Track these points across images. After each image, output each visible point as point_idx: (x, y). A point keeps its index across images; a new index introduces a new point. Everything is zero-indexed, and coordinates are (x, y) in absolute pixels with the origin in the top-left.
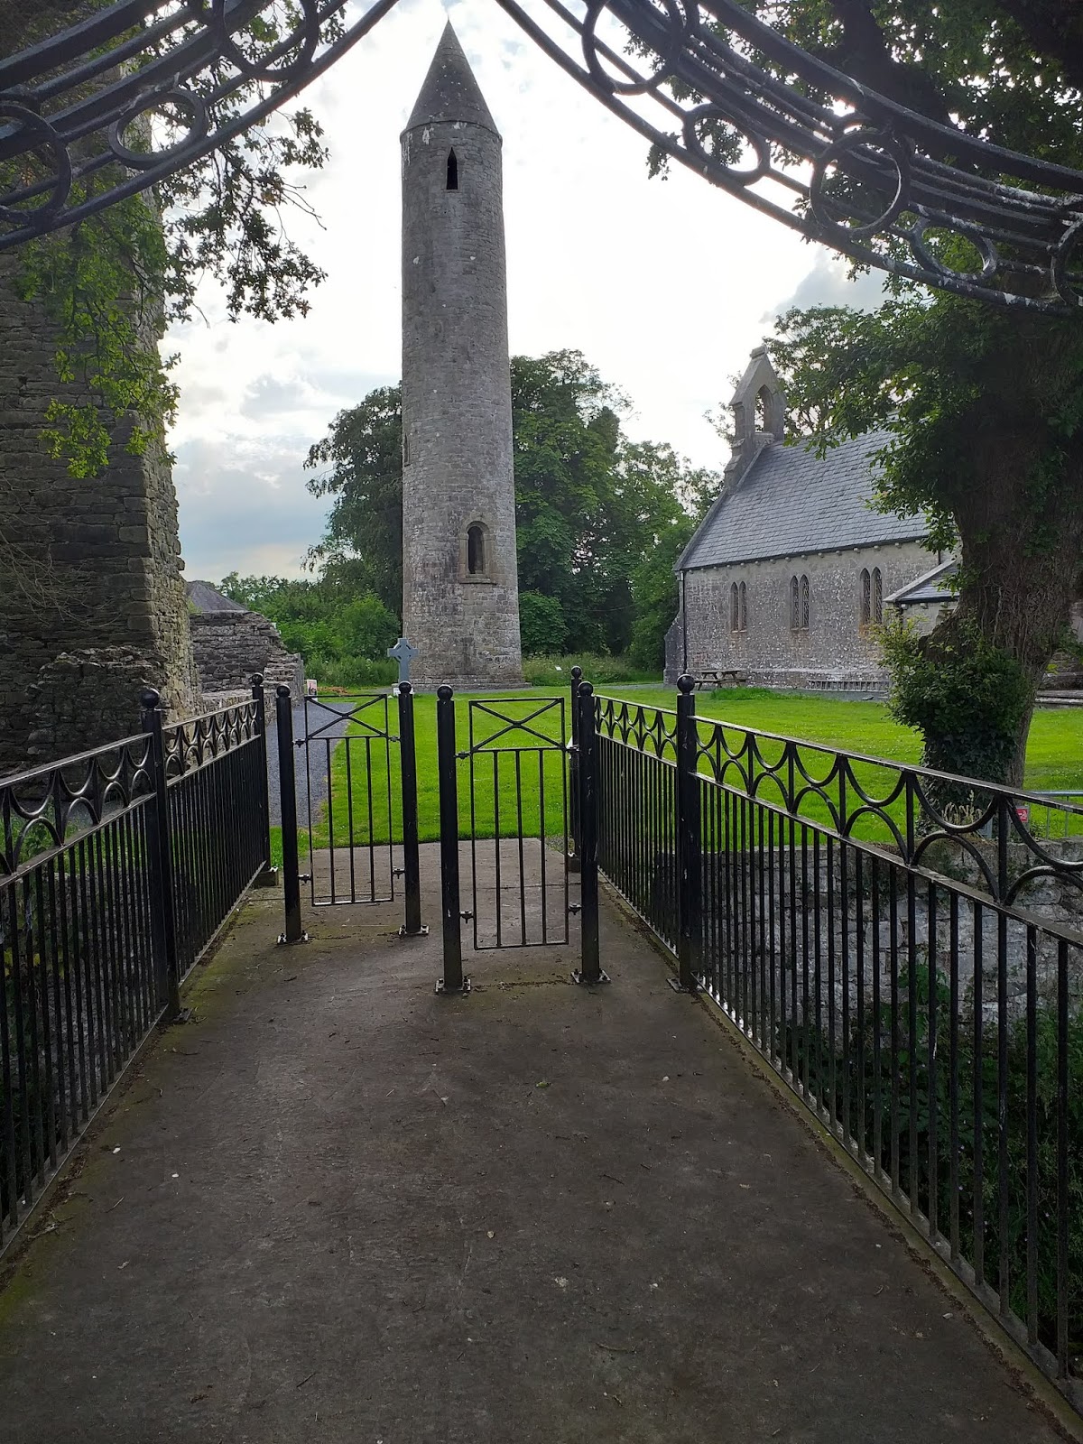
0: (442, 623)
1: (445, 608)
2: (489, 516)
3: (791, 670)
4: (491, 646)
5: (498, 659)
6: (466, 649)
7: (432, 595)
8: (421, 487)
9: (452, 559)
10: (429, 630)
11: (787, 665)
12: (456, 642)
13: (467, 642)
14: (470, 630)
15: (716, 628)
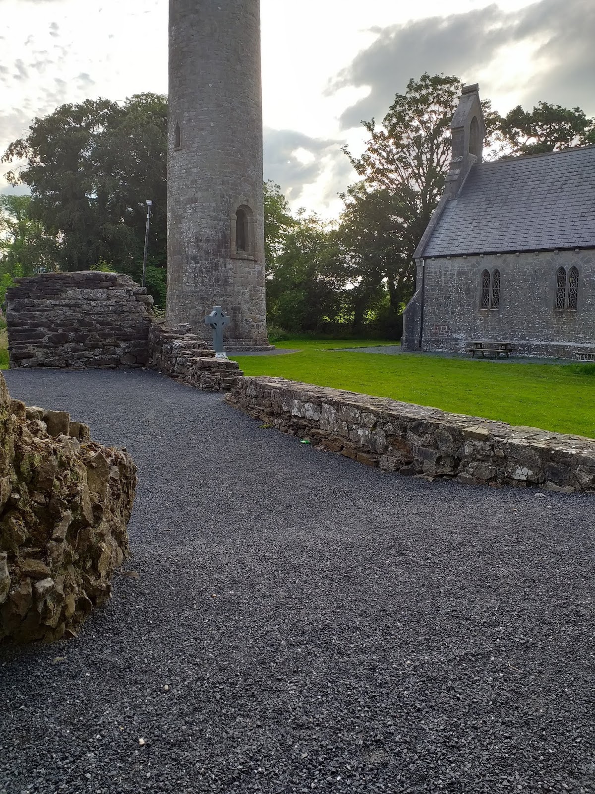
0: (215, 293)
1: (217, 280)
2: (252, 201)
3: (553, 343)
4: (253, 314)
5: (258, 325)
6: (235, 316)
7: (205, 268)
8: (195, 170)
9: (224, 236)
10: (202, 299)
11: (547, 339)
12: (227, 310)
13: (236, 310)
14: (238, 300)
15: (461, 306)
